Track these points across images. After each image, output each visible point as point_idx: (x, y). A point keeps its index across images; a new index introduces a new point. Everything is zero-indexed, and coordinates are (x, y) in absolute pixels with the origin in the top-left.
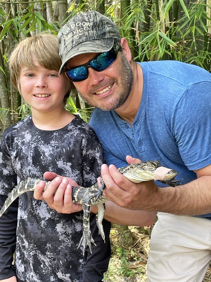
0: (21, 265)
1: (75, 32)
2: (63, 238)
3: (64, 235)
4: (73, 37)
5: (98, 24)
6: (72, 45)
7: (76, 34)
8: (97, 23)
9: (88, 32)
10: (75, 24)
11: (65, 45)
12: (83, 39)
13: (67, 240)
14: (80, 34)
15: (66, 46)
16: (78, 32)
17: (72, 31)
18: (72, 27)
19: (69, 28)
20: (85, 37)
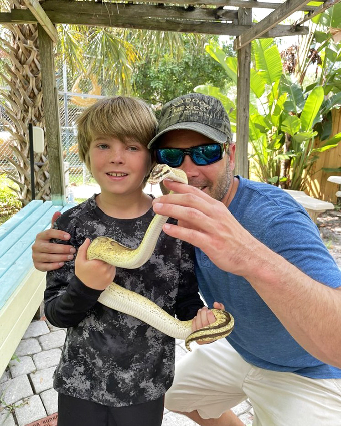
0: (84, 383)
1: (188, 107)
2: (152, 342)
3: (153, 339)
4: (183, 111)
5: (217, 112)
6: (178, 120)
7: (188, 110)
8: (216, 110)
9: (203, 114)
10: (192, 99)
11: (169, 117)
12: (195, 118)
13: (157, 345)
14: (193, 112)
15: (170, 119)
16: (192, 108)
17: (184, 104)
18: (186, 101)
19: (182, 101)
20: (197, 117)
